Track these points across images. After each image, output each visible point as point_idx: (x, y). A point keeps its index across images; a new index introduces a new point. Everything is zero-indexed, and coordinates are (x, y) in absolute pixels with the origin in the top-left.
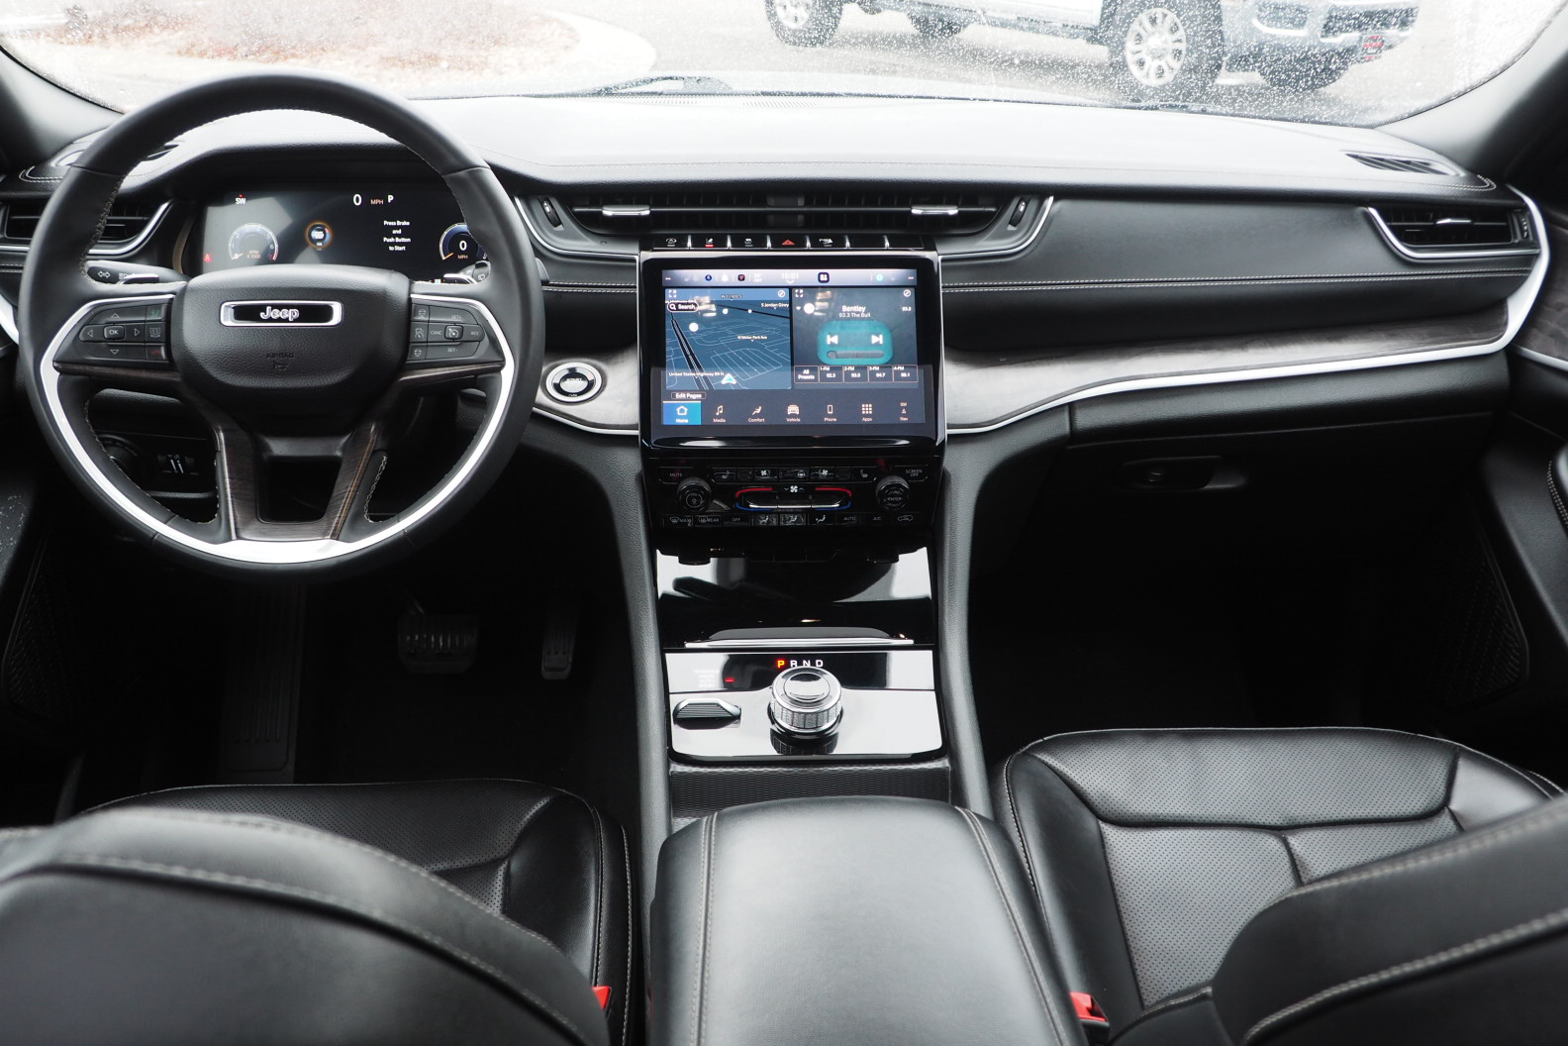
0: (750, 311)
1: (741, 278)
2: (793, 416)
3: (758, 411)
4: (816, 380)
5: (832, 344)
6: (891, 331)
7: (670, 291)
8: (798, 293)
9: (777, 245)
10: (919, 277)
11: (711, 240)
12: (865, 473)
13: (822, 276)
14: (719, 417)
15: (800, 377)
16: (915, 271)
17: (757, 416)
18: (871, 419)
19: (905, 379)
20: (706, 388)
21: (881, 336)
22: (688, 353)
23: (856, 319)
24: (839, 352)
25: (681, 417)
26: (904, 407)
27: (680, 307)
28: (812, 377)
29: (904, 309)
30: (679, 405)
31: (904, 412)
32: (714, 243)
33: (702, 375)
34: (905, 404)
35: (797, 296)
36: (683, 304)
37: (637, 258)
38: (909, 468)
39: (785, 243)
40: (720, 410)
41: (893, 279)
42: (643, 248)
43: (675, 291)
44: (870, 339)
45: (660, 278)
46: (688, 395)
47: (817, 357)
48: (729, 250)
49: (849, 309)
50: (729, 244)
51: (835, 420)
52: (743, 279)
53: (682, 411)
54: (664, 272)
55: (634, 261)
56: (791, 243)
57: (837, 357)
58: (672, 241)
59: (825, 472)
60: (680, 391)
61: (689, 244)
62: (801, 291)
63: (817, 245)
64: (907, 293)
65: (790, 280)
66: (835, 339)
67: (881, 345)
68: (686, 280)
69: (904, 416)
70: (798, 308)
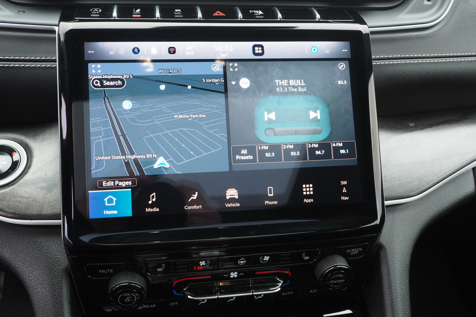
0: (189, 87)
1: (172, 51)
2: (232, 200)
3: (195, 197)
4: (254, 160)
5: (270, 121)
6: (328, 105)
7: (93, 65)
8: (233, 67)
9: (208, 17)
10: (353, 48)
11: (138, 10)
12: (306, 256)
13: (256, 48)
14: (152, 206)
15: (238, 157)
16: (348, 43)
17: (193, 203)
18: (312, 200)
19: (343, 156)
20: (137, 173)
21: (318, 111)
22: (120, 134)
23: (292, 93)
24: (277, 129)
25: (109, 208)
26: (344, 186)
27: (106, 83)
28: (251, 157)
29: (340, 82)
30: (107, 195)
31: (344, 190)
32: (141, 13)
33: (133, 157)
34: (345, 183)
35: (231, 70)
36: (107, 80)
37: (56, 28)
38: (349, 248)
39: (216, 14)
40: (153, 198)
41: (328, 52)
42: (64, 18)
43: (99, 66)
44: (309, 115)
45: (81, 51)
46: (117, 182)
47: (255, 136)
48: (157, 21)
49: (285, 82)
50: (158, 14)
51: (276, 203)
52: (174, 52)
53: (110, 201)
54: (87, 45)
55: (54, 32)
56: (221, 14)
57: (275, 134)
58: (97, 11)
59: (267, 258)
60: (108, 179)
61: (115, 14)
62: (236, 65)
63: (249, 17)
64: (342, 66)
65: (224, 53)
66: (272, 116)
67: (319, 121)
68: (111, 53)
69: (345, 195)
70: (234, 83)
